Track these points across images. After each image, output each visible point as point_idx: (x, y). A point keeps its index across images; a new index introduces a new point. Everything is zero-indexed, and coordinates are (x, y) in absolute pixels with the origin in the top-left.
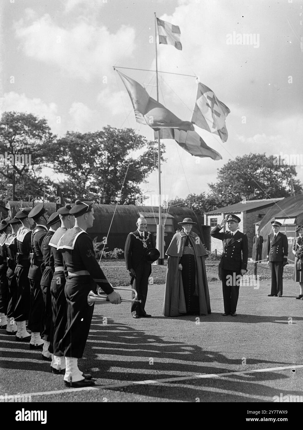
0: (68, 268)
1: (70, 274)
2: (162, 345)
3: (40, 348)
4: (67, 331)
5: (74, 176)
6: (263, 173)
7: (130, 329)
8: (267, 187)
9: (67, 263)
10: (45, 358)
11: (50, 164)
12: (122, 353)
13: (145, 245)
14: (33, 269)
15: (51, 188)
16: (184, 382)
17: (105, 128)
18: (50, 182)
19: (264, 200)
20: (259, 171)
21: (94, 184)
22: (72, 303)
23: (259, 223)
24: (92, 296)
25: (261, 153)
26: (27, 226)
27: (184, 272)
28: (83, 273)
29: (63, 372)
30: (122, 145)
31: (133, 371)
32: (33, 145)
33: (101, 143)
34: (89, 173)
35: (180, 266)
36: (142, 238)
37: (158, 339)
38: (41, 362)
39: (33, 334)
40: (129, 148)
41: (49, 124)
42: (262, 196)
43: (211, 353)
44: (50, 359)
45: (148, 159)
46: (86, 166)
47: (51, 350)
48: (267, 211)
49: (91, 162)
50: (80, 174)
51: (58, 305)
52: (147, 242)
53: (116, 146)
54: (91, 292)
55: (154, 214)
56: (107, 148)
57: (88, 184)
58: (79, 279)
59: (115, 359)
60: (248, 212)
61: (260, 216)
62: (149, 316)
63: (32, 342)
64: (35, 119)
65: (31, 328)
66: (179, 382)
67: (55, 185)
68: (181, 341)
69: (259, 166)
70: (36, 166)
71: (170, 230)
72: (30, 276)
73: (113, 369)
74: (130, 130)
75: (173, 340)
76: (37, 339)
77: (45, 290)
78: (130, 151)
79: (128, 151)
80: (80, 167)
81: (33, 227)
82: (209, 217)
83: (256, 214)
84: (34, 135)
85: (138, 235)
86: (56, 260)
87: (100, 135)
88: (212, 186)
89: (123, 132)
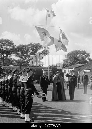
0: (26, 88)
1: (26, 89)
2: (52, 110)
3: (17, 111)
4: (25, 106)
5: (21, 58)
6: (80, 56)
7: (42, 105)
8: (81, 60)
9: (25, 86)
10: (18, 114)
11: (14, 55)
12: (41, 112)
13: (46, 80)
14: (13, 88)
15: (15, 62)
16: (60, 121)
17: (31, 43)
18: (14, 60)
19: (80, 64)
20: (78, 55)
21: (28, 60)
22: (27, 98)
23: (79, 71)
24: (33, 96)
25: (79, 50)
26: (11, 75)
27: (57, 87)
28: (30, 89)
29: (24, 118)
30: (36, 48)
31: (45, 117)
32: (9, 49)
33: (30, 48)
34: (26, 57)
35: (56, 86)
36: (45, 77)
37: (51, 108)
38: (17, 115)
39: (14, 107)
40: (38, 49)
41: (13, 42)
42: (79, 63)
43: (67, 112)
44: (20, 115)
45: (44, 52)
46: (25, 55)
47: (20, 112)
48: (82, 68)
49: (27, 53)
50: (23, 57)
51: (22, 98)
52: (46, 79)
53: (34, 48)
54: (32, 95)
55: (47, 69)
56: (31, 49)
57: (26, 60)
58: (29, 91)
59: (39, 114)
60: (75, 68)
61: (79, 69)
62: (47, 101)
63: (14, 110)
64: (9, 41)
65: (13, 105)
66: (59, 121)
67: (16, 61)
68: (58, 108)
69: (78, 54)
70: (10, 55)
71: (52, 74)
72: (13, 90)
73: (39, 117)
74: (38, 44)
75: (55, 108)
76: (15, 109)
77: (18, 94)
78: (39, 50)
79: (38, 50)
80: (23, 55)
81: (13, 75)
82: (64, 70)
83: (78, 69)
84: (9, 46)
85: (44, 76)
86: (21, 85)
87: (29, 45)
88: (64, 60)
89: (36, 44)
